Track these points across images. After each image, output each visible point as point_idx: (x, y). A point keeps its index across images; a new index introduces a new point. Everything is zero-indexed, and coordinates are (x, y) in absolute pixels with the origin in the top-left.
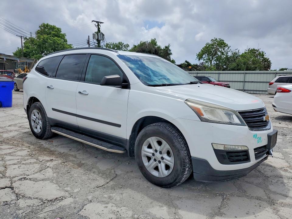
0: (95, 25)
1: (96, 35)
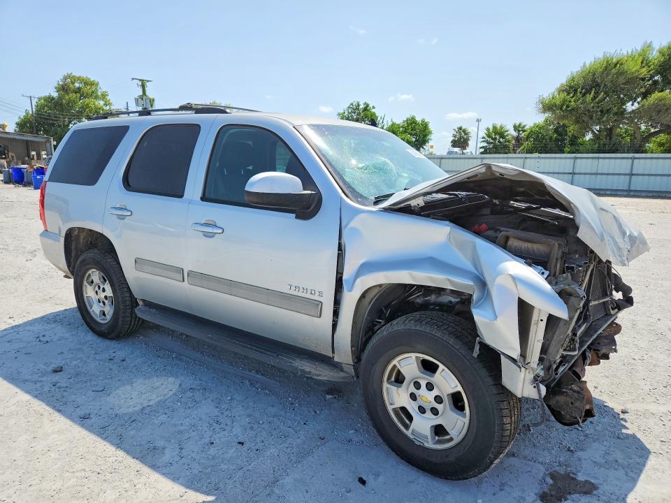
0: (137, 85)
1: (140, 100)
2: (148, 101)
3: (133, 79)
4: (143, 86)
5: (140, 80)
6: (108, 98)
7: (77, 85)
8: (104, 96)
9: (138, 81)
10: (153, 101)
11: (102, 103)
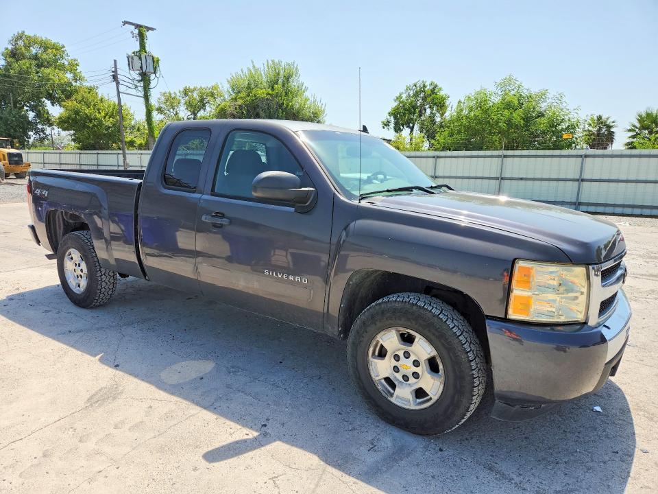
0: (132, 32)
1: (136, 59)
2: (149, 61)
3: (125, 23)
4: (141, 37)
5: (138, 26)
6: (79, 69)
7: (33, 51)
8: (73, 66)
9: (133, 27)
10: (158, 61)
11: (69, 76)
